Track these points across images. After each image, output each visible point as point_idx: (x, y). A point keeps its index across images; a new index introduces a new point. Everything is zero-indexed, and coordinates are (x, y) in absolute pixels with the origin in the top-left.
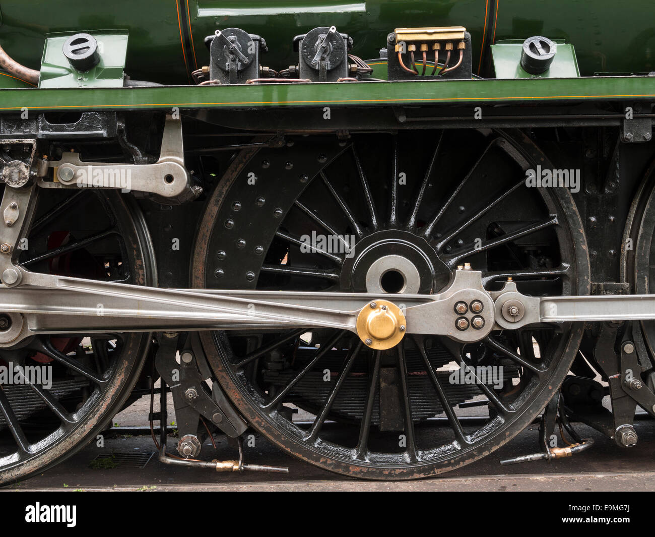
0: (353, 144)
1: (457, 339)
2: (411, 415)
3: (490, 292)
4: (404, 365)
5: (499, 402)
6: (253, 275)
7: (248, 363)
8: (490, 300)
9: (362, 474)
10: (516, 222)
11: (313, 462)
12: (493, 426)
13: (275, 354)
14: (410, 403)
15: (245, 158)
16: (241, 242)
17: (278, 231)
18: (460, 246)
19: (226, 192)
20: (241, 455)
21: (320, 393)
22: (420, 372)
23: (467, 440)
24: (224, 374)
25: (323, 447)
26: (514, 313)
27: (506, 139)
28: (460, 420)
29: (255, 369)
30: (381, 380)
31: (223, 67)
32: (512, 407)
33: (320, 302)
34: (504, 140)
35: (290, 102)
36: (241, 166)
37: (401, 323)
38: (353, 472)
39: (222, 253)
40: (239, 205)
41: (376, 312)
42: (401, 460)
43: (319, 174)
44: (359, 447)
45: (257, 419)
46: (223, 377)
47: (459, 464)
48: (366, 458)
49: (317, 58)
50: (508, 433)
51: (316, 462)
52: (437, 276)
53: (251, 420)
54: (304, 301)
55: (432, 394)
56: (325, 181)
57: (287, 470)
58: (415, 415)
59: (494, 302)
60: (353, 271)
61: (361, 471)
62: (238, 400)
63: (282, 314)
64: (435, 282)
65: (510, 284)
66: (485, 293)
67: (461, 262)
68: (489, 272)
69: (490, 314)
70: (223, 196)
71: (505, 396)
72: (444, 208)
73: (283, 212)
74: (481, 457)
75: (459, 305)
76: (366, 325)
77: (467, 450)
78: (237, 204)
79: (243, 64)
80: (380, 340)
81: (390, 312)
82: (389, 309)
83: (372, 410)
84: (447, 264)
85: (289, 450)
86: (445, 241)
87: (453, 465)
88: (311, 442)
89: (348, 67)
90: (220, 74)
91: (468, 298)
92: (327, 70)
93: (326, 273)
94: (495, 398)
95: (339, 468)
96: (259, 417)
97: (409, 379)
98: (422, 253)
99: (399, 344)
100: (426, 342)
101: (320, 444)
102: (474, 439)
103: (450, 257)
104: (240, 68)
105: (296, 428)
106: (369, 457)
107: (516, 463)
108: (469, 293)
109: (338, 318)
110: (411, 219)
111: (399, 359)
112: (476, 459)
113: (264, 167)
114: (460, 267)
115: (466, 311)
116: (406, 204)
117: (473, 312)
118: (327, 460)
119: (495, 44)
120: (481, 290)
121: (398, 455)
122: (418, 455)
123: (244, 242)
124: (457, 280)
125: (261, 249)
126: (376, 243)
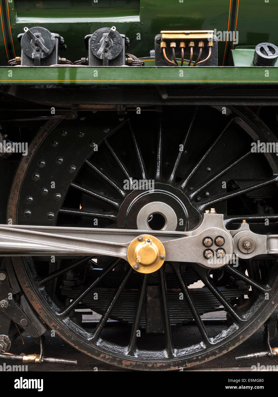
0: (129, 119)
1: (205, 266)
2: (169, 321)
3: (229, 231)
4: (164, 284)
5: (235, 313)
6: (53, 215)
7: (49, 281)
8: (230, 236)
9: (132, 366)
10: (249, 180)
11: (95, 357)
12: (230, 331)
13: (70, 275)
14: (168, 312)
15: (49, 128)
16: (45, 190)
17: (72, 182)
18: (207, 197)
19: (34, 153)
20: (41, 350)
21: (103, 304)
22: (177, 289)
23: (211, 341)
24: (29, 289)
25: (103, 346)
26: (247, 246)
27: (242, 118)
28: (203, 321)
29: (55, 285)
30: (148, 295)
31: (30, 56)
32: (244, 317)
33: (102, 236)
34: (240, 119)
35: (79, 80)
36: (46, 134)
37: (161, 253)
38: (125, 365)
39: (30, 198)
40: (44, 163)
41: (143, 244)
42: (161, 356)
43: (104, 141)
44: (130, 346)
45: (53, 324)
46: (28, 291)
47: (205, 360)
48: (135, 355)
49: (101, 50)
50: (241, 337)
51: (97, 357)
52: (190, 218)
53: (49, 324)
54: (89, 235)
55: (185, 306)
56: (108, 146)
57: (76, 362)
58: (172, 321)
59: (233, 237)
60: (127, 214)
61: (131, 364)
62: (40, 309)
63: (70, 244)
64: (188, 222)
65: (244, 225)
66: (226, 231)
67: (208, 208)
68: (228, 216)
69: (230, 247)
70: (32, 156)
71: (239, 308)
72: (196, 168)
73: (76, 169)
74: (221, 355)
75: (207, 240)
76: (135, 255)
77: (211, 349)
78: (42, 162)
79: (45, 54)
80: (145, 266)
81: (153, 244)
82: (152, 242)
83: (140, 317)
84: (197, 209)
85: (77, 347)
86: (196, 192)
87: (200, 360)
88: (94, 341)
89: (125, 59)
90: (28, 62)
91: (213, 234)
92: (109, 60)
93: (107, 214)
94: (232, 310)
95: (114, 362)
96: (54, 322)
97: (168, 294)
98: (179, 201)
99: (160, 268)
100: (182, 268)
101: (101, 343)
102: (216, 340)
103: (199, 204)
104: (42, 57)
105: (83, 331)
106: (137, 354)
107: (247, 359)
108: (214, 231)
109: (113, 248)
110: (171, 176)
111: (160, 279)
112: (218, 356)
113: (63, 135)
114: (207, 211)
115: (212, 245)
116: (168, 165)
117: (217, 245)
118: (105, 356)
119: (234, 49)
120: (223, 228)
121: (159, 352)
122: (174, 352)
123: (47, 191)
124: (205, 220)
125: (59, 196)
126: (145, 192)
